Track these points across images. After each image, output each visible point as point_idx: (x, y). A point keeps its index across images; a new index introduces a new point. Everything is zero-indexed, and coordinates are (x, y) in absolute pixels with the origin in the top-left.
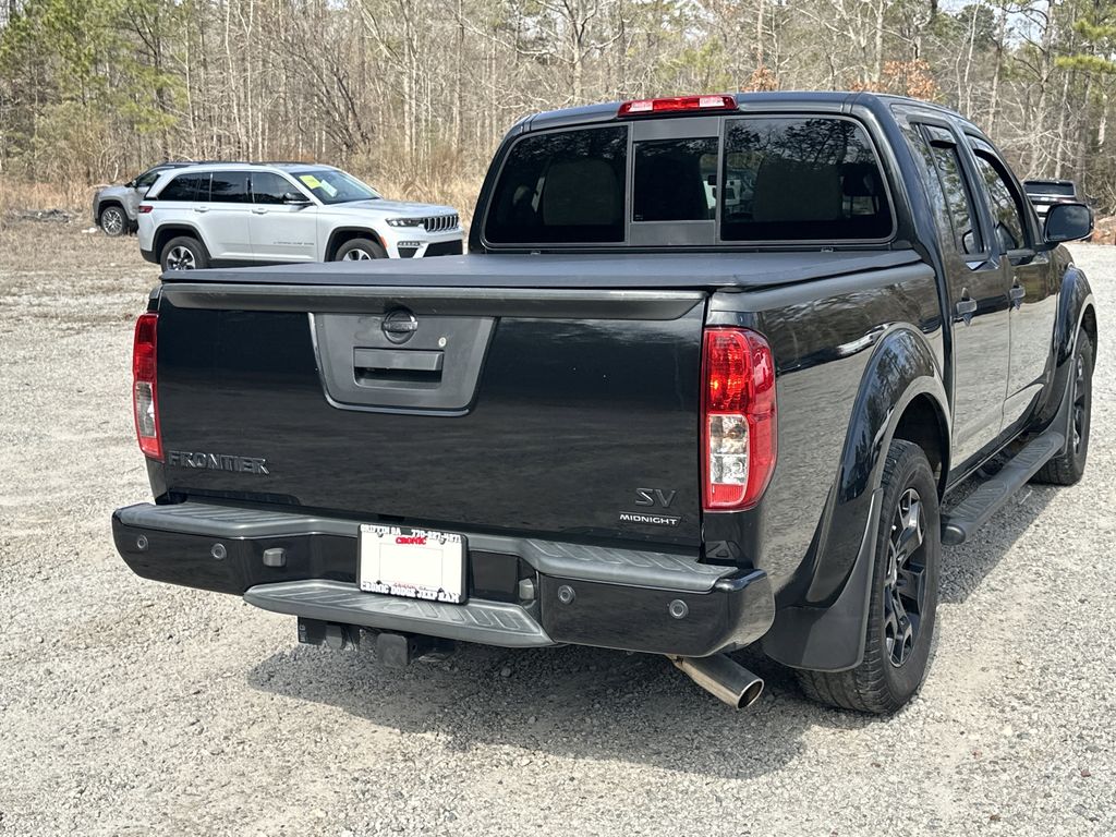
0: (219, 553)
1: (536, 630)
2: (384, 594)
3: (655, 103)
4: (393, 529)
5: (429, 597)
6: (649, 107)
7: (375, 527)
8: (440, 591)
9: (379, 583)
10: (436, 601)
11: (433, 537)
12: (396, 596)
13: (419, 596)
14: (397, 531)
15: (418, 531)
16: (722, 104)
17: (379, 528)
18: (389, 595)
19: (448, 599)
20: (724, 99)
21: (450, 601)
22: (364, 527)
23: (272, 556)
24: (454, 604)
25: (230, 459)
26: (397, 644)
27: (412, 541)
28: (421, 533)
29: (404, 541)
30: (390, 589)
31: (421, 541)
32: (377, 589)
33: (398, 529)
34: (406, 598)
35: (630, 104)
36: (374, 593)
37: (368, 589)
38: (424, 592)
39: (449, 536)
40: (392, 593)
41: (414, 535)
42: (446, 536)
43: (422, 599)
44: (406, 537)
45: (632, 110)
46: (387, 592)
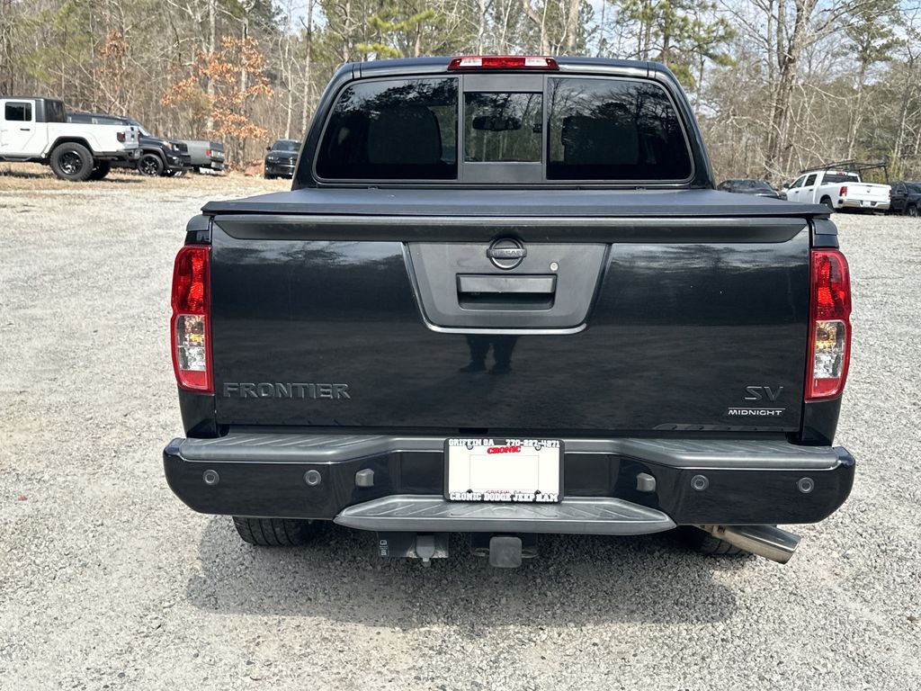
0: (314, 479)
1: (660, 517)
2: (477, 502)
3: (484, 60)
4: (485, 440)
5: (526, 499)
6: (479, 63)
7: (465, 441)
8: (538, 493)
9: (470, 492)
10: (534, 503)
11: (528, 445)
12: (490, 502)
13: (515, 499)
14: (490, 443)
15: (512, 441)
16: (546, 64)
17: (469, 441)
18: (482, 502)
19: (546, 499)
20: (547, 60)
21: (548, 500)
22: (453, 442)
23: (364, 477)
24: (553, 503)
25: (304, 387)
26: (511, 545)
27: (506, 450)
28: (516, 442)
29: (496, 451)
30: (483, 496)
31: (515, 449)
32: (469, 497)
33: (491, 441)
34: (500, 502)
35: (460, 60)
36: (466, 502)
37: (458, 498)
38: (521, 496)
39: (547, 443)
40: (485, 499)
41: (508, 445)
42: (543, 442)
43: (518, 502)
44: (499, 446)
45: (462, 64)
46: (480, 499)
